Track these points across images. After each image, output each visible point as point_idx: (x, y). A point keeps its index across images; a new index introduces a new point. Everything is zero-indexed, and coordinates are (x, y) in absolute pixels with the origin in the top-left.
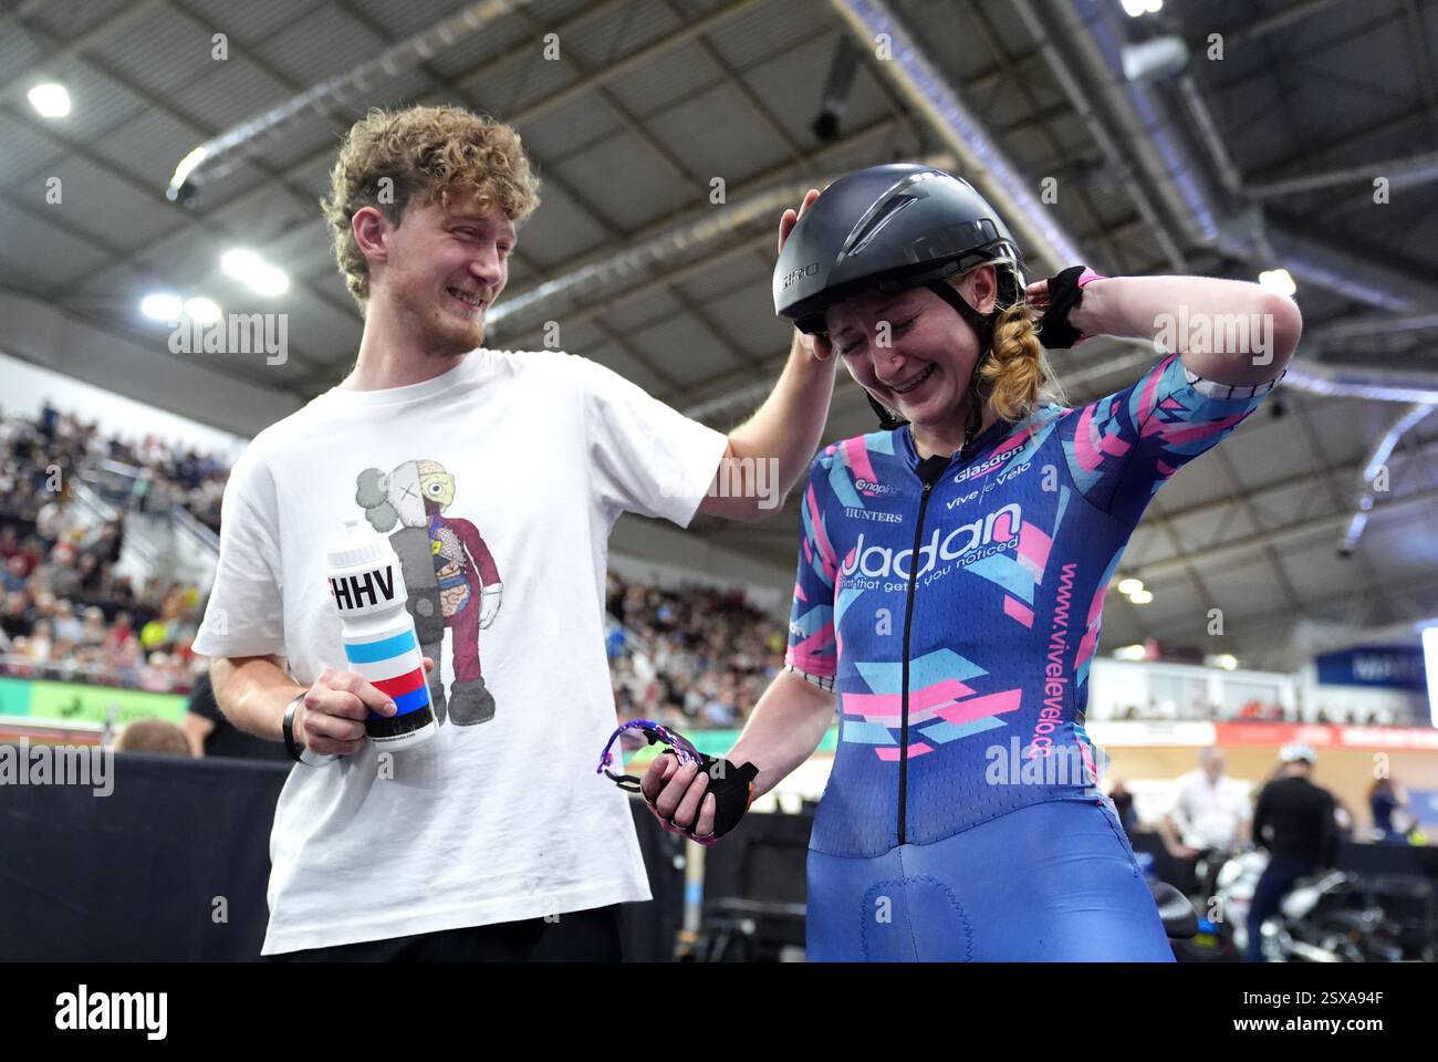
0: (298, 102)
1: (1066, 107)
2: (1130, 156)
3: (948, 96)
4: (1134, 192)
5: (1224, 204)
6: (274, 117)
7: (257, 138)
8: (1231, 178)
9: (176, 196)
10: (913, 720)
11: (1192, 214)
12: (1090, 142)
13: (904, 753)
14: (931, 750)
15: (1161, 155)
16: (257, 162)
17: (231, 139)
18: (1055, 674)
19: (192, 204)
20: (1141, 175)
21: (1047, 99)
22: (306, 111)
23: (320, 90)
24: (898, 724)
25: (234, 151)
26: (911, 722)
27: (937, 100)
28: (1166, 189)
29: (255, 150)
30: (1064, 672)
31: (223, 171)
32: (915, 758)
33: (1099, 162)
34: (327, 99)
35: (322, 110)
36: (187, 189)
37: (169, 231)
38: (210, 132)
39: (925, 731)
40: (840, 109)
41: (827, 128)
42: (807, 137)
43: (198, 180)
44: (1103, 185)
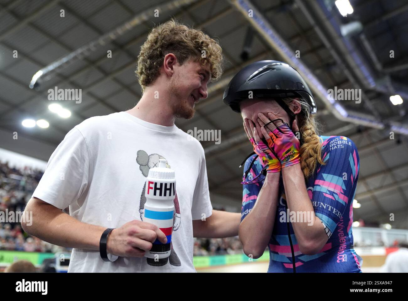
0: (72, 55)
1: (323, 46)
2: (345, 61)
3: (284, 44)
4: (347, 72)
5: (377, 75)
6: (64, 60)
7: (60, 67)
8: (379, 66)
9: (33, 87)
10: (296, 254)
11: (366, 78)
12: (331, 57)
13: (294, 266)
14: (303, 264)
15: (355, 60)
16: (60, 75)
17: (51, 67)
18: (342, 236)
19: (39, 89)
20: (348, 67)
21: (316, 44)
22: (75, 58)
23: (79, 51)
24: (291, 256)
25: (52, 71)
26: (295, 255)
27: (280, 46)
28: (358, 72)
29: (59, 71)
30: (344, 234)
31: (48, 78)
32: (298, 267)
33: (335, 63)
34: (82, 54)
35: (80, 57)
36: (37, 84)
37: (30, 98)
38: (43, 65)
39: (300, 258)
40: (249, 50)
41: (245, 57)
42: (238, 59)
43: (40, 82)
44: (336, 71)
